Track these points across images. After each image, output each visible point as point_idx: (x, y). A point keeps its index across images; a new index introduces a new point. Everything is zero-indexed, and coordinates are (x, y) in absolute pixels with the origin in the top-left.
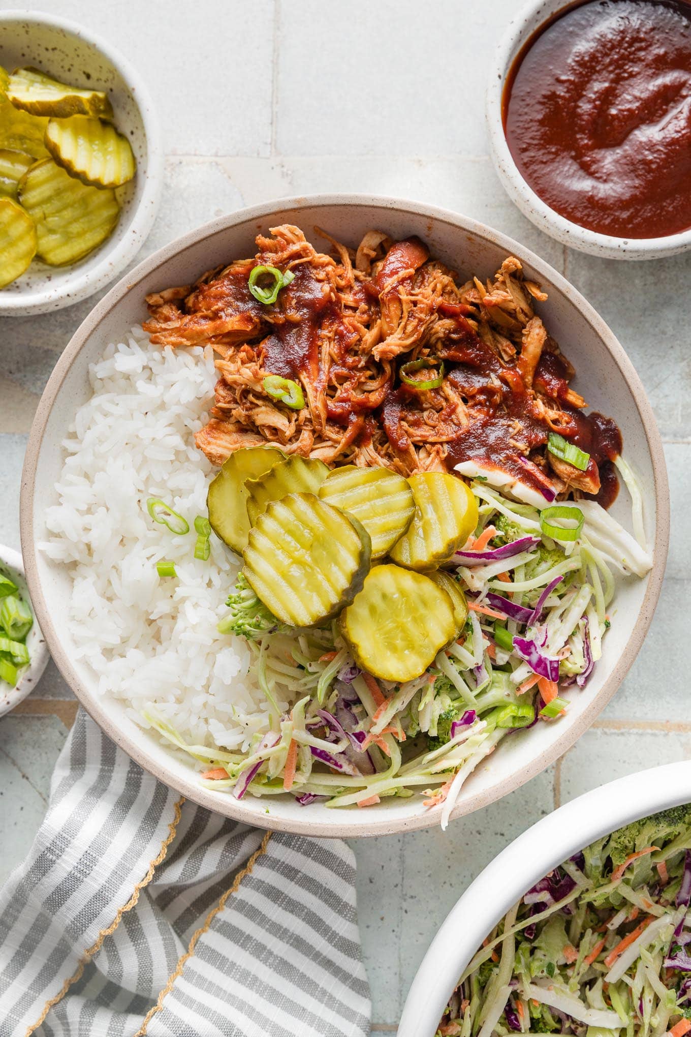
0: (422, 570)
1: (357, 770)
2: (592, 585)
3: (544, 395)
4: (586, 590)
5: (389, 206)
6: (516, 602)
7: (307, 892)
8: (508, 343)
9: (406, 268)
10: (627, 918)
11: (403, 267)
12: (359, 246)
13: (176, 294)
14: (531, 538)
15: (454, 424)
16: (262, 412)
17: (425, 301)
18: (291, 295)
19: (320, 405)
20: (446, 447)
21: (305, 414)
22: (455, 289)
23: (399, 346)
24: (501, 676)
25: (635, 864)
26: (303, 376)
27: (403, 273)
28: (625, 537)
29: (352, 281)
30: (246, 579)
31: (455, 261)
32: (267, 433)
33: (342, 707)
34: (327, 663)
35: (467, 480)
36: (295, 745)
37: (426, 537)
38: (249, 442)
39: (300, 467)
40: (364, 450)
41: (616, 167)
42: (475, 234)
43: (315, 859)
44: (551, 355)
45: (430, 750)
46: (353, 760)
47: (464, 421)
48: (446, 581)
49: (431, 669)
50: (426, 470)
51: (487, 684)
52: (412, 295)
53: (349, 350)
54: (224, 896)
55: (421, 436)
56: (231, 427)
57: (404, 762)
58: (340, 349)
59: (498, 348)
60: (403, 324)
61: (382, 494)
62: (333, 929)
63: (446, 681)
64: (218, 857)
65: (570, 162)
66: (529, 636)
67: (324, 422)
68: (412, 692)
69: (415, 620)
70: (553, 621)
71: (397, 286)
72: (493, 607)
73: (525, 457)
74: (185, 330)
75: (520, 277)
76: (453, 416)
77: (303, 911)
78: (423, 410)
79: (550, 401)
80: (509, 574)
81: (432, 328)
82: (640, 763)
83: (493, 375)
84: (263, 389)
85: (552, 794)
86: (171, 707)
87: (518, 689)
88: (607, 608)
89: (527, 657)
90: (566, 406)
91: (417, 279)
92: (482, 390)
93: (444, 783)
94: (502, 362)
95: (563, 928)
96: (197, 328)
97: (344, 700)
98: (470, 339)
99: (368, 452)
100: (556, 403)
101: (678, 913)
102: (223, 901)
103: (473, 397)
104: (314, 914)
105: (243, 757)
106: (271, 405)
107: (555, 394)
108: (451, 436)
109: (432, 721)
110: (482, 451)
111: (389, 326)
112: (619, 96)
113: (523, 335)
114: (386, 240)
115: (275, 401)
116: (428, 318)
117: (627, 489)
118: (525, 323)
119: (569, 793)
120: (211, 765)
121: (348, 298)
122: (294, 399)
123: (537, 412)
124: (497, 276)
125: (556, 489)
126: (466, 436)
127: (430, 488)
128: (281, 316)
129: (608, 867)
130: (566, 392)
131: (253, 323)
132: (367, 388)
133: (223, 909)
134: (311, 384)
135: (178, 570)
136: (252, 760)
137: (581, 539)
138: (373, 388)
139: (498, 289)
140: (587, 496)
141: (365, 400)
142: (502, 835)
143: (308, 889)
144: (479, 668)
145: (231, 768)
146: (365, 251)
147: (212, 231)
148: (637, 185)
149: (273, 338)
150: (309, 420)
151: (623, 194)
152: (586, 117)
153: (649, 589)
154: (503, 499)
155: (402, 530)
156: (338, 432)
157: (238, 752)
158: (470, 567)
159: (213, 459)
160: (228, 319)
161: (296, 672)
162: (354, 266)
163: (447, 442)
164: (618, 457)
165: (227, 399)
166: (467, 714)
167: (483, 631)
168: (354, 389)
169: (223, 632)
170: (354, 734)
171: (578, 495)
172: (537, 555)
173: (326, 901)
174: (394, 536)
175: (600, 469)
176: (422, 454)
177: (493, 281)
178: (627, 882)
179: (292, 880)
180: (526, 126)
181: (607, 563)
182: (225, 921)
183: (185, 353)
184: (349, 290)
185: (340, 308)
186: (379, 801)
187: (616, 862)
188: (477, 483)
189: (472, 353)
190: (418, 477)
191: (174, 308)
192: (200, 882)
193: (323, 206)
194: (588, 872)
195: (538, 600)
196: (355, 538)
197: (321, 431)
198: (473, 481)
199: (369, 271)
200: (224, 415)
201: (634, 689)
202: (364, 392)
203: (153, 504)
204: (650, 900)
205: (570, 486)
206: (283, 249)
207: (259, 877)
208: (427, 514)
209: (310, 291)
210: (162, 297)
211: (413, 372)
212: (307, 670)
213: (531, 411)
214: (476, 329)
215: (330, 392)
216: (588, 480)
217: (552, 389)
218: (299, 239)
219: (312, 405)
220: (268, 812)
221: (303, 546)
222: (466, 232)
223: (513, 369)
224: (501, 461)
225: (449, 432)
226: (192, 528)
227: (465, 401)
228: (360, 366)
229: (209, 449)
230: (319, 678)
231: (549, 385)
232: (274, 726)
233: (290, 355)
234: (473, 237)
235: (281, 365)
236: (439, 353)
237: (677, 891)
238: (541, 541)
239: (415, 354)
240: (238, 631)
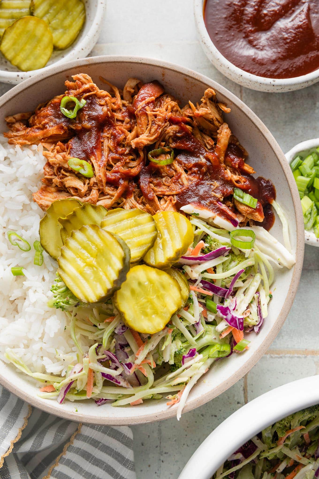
0: (162, 268)
1: (129, 384)
2: (261, 274)
3: (231, 167)
4: (258, 277)
5: (139, 62)
6: (218, 285)
7: (105, 454)
8: (210, 138)
9: (150, 97)
10: (287, 465)
11: (148, 96)
12: (124, 86)
13: (23, 116)
14: (225, 248)
15: (180, 184)
16: (68, 179)
17: (161, 115)
18: (85, 113)
19: (102, 174)
20: (176, 197)
21: (93, 180)
22: (179, 109)
23: (147, 140)
24: (211, 328)
25: (291, 436)
26: (93, 159)
27: (148, 99)
28: (279, 246)
29: (121, 106)
30: (60, 276)
31: (179, 94)
32: (72, 191)
33: (119, 348)
34: (109, 323)
35: (188, 215)
36: (92, 372)
37: (164, 249)
38: (62, 197)
39: (90, 210)
40: (129, 200)
41: (268, 42)
42: (189, 76)
43: (109, 435)
44: (234, 145)
45: (172, 372)
46: (127, 379)
47: (186, 183)
48: (176, 274)
49: (169, 325)
50: (164, 210)
51: (202, 333)
52: (154, 111)
53: (119, 144)
54: (58, 458)
55: (162, 191)
56: (53, 189)
57: (156, 379)
58: (114, 143)
59: (204, 142)
60: (149, 128)
61: (138, 224)
62: (121, 475)
63: (179, 332)
64: (53, 436)
65: (242, 40)
66: (226, 304)
67: (104, 184)
68: (159, 339)
69: (158, 297)
70: (240, 295)
71: (145, 107)
72: (204, 288)
73: (221, 202)
74: (27, 136)
75: (215, 101)
76: (179, 180)
77: (103, 465)
78: (162, 177)
79: (234, 171)
80: (213, 269)
81: (166, 130)
82: (292, 374)
83: (201, 157)
84: (69, 166)
85: (243, 392)
86: (22, 350)
87: (221, 335)
88: (270, 287)
89: (225, 317)
90: (243, 173)
91: (157, 104)
92: (196, 165)
93: (179, 391)
94: (207, 149)
95: (251, 471)
96: (34, 134)
97: (119, 344)
98: (187, 136)
99: (131, 201)
100: (237, 171)
101: (316, 463)
102: (58, 460)
103: (190, 169)
104: (110, 466)
105: (62, 378)
106: (74, 175)
107: (237, 166)
108: (178, 191)
109: (171, 355)
110: (196, 199)
111: (141, 129)
112: (268, 4)
113: (218, 133)
114: (140, 83)
115: (76, 173)
116: (163, 124)
117: (279, 218)
118: (219, 126)
119: (252, 391)
120: (46, 384)
121: (118, 115)
122: (87, 171)
123: (227, 176)
124: (202, 100)
125: (239, 220)
126: (187, 191)
127: (166, 220)
128: (79, 125)
129: (275, 438)
130: (243, 165)
131: (64, 130)
132: (130, 165)
133: (58, 465)
134: (97, 163)
135: (24, 272)
136: (67, 381)
137: (254, 248)
138: (134, 166)
139: (202, 107)
140: (257, 224)
141: (128, 172)
142: (216, 416)
143: (106, 452)
144: (197, 324)
145: (56, 385)
146: (128, 89)
147: (40, 79)
148: (279, 51)
149: (75, 138)
150: (96, 183)
151: (271, 57)
152: (250, 15)
153: (294, 275)
154: (209, 226)
155: (150, 245)
156: (113, 190)
157: (59, 376)
158: (190, 266)
159: (43, 208)
160: (50, 129)
161: (92, 329)
162: (122, 98)
163: (176, 195)
164: (274, 201)
165: (50, 173)
166: (191, 351)
167: (199, 302)
168: (122, 166)
169: (51, 307)
170: (126, 364)
171: (252, 222)
172: (230, 258)
173: (116, 459)
174: (145, 248)
175: (264, 208)
176: (162, 202)
177: (200, 103)
178: (286, 445)
179: (96, 447)
180: (217, 21)
181: (270, 261)
182: (59, 471)
183: (27, 149)
184: (119, 111)
185: (114, 121)
186: (142, 402)
187: (280, 435)
188: (193, 217)
189: (189, 144)
190: (159, 214)
191: (22, 124)
192: (44, 450)
193: (102, 63)
194: (264, 440)
195: (230, 283)
196: (120, 250)
197: (103, 189)
198: (191, 216)
199: (131, 101)
200: (49, 182)
201: (287, 332)
202: (129, 167)
203: (10, 234)
204: (300, 455)
205: (247, 218)
206: (79, 87)
207: (77, 446)
208: (164, 235)
209: (96, 110)
210: (14, 118)
211: (156, 156)
212: (98, 328)
213: (223, 176)
214: (191, 131)
215: (108, 168)
216: (257, 214)
217: (235, 163)
218: (89, 82)
219: (97, 175)
220: (77, 411)
221: (92, 255)
222: (183, 76)
223: (213, 152)
224: (207, 204)
225: (177, 189)
226: (33, 248)
227: (186, 171)
228: (126, 153)
229: (41, 202)
230: (104, 332)
231: (234, 161)
232: (79, 361)
233: (85, 147)
234: (187, 78)
235: (80, 153)
236: (171, 145)
237: (316, 449)
238: (231, 249)
239: (157, 145)
240: (57, 306)
